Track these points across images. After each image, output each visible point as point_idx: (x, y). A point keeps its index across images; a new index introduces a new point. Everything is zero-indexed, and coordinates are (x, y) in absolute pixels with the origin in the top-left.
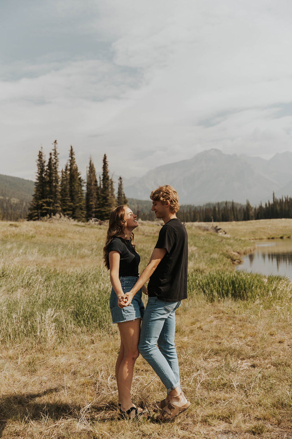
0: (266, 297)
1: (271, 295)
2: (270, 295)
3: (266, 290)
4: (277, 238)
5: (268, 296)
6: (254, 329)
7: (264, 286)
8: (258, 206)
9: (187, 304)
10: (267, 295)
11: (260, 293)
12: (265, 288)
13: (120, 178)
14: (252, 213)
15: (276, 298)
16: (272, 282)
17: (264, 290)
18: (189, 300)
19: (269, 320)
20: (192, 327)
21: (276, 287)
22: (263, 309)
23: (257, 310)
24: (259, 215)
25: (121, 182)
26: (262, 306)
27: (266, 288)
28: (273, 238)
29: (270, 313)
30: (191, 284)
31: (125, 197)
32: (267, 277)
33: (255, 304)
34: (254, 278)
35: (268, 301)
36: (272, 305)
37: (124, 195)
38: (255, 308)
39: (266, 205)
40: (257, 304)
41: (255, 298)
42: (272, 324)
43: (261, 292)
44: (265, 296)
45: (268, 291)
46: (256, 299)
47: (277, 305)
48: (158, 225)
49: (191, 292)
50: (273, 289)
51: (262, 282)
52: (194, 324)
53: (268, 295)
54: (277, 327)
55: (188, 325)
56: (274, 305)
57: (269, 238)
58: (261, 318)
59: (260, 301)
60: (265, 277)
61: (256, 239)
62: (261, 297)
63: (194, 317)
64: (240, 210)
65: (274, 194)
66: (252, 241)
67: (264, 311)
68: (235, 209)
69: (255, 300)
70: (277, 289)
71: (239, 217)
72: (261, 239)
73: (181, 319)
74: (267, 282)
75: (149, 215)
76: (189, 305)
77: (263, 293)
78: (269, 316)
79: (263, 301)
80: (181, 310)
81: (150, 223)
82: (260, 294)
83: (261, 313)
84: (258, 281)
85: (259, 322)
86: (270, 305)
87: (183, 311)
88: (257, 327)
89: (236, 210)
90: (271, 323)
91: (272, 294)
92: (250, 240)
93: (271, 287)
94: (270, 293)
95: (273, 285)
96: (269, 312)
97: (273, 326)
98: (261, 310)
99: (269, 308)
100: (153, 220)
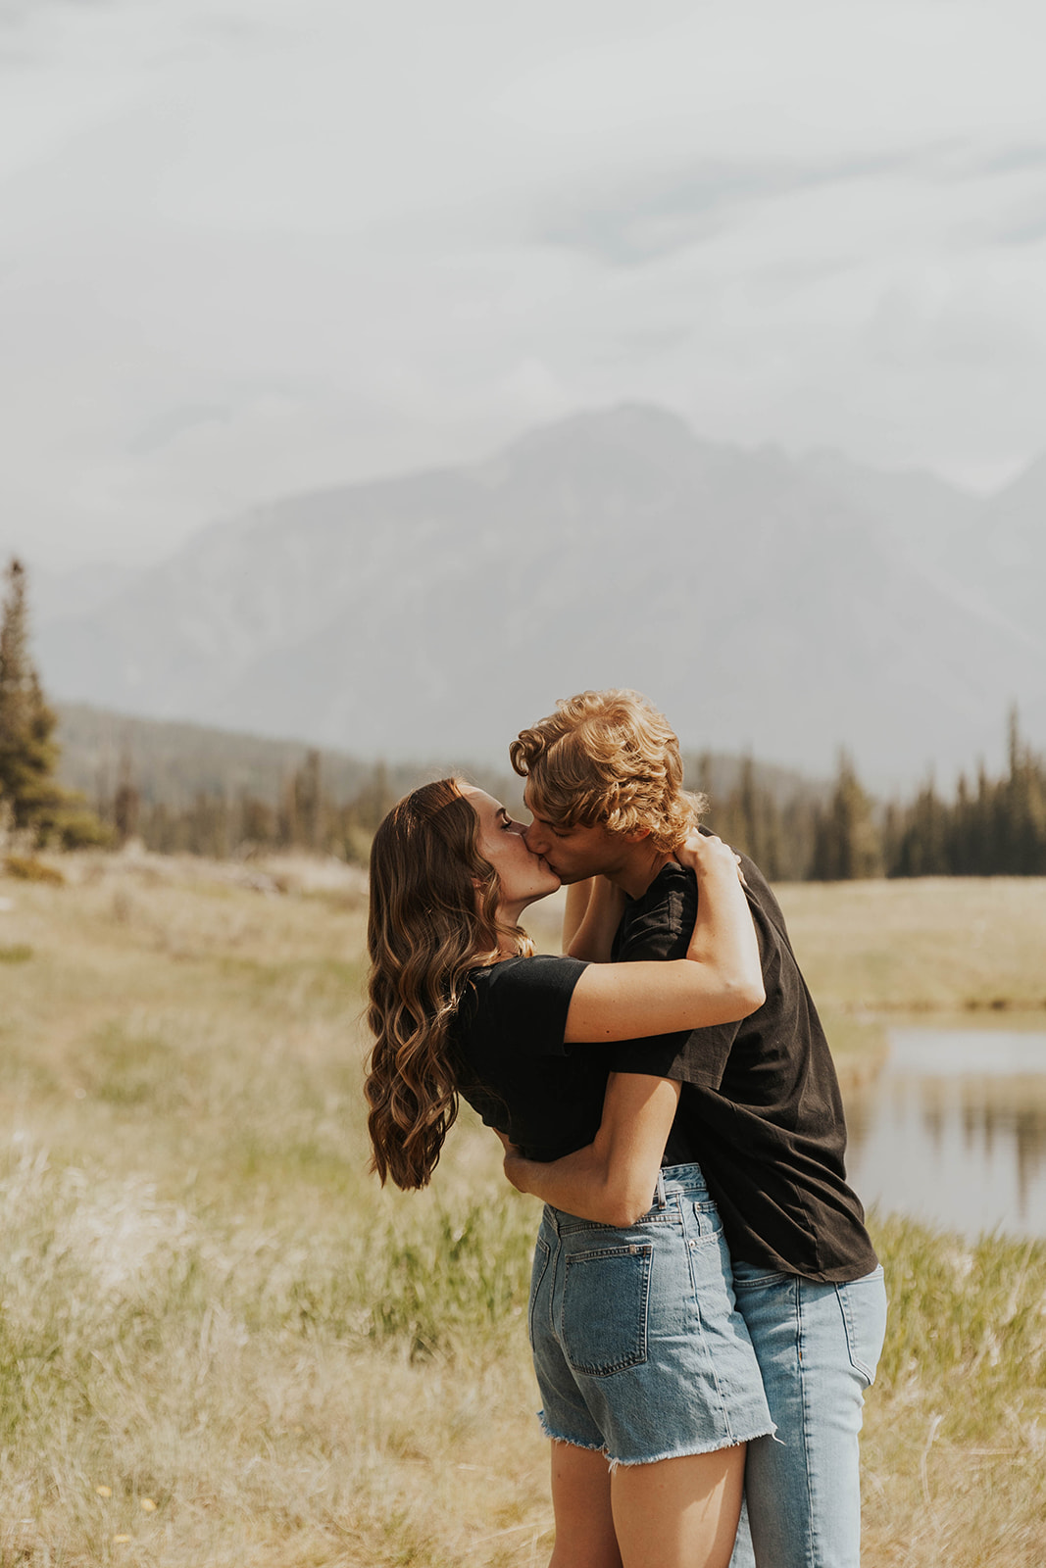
0: (962, 1368)
1: (996, 1352)
2: (988, 1353)
3: (966, 1325)
4: (1025, 1006)
5: (979, 1360)
6: (892, 1559)
7: (954, 1299)
8: (906, 795)
9: (472, 1393)
10: (970, 1355)
11: (928, 1338)
12: (957, 1309)
13: (16, 568)
14: (867, 834)
15: (1021, 1377)
16: (1004, 1273)
17: (951, 1322)
18: (484, 1368)
19: (984, 1506)
20: (502, 1532)
21: (1026, 1310)
22: (946, 1441)
23: (909, 1444)
24: (917, 853)
25: (20, 592)
26: (937, 1421)
27: (965, 1309)
28: (998, 1005)
29: (987, 1466)
30: (496, 1269)
31: (37, 696)
32: (971, 1242)
33: (892, 1404)
34: (891, 1244)
35: (974, 1394)
36: (1000, 1416)
37: (34, 677)
38: (894, 1428)
39: (962, 788)
40: (909, 1410)
41: (898, 1368)
42: (1003, 1528)
43: (935, 1335)
44: (955, 1362)
45: (975, 1333)
46: (901, 1374)
47: (1031, 1418)
48: (256, 889)
49: (493, 1319)
50: (1006, 1320)
51: (940, 1275)
52: (519, 1519)
53: (976, 1354)
54: (1033, 1552)
55: (478, 1523)
56: (1012, 1416)
57: (972, 1006)
58: (934, 1496)
59: (927, 1387)
60: (959, 1243)
61: (887, 1007)
62: (935, 1368)
63: (513, 1476)
64: (791, 813)
65: (1013, 719)
66: (866, 1019)
67: (950, 1449)
68: (758, 806)
69: (894, 1381)
70: (1031, 1320)
71: (784, 858)
72: (921, 1008)
73: (435, 1481)
74: (973, 1273)
75: (189, 818)
76: (482, 1399)
77: (949, 1342)
78: (981, 1482)
79: (946, 1389)
80: (431, 1429)
81: (206, 870)
82: (925, 1347)
83: (929, 1462)
84: (916, 1262)
85: (917, 1514)
86: (986, 1419)
87: (446, 1435)
88: (906, 1546)
89: (769, 814)
90: (995, 1522)
91: (1004, 1348)
92: (850, 1008)
93: (995, 1302)
94: (990, 1339)
95: (1007, 1295)
96: (982, 1459)
97: (1004, 1541)
98: (935, 1444)
99: (982, 1435)
100: (218, 854)
